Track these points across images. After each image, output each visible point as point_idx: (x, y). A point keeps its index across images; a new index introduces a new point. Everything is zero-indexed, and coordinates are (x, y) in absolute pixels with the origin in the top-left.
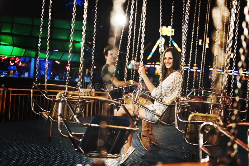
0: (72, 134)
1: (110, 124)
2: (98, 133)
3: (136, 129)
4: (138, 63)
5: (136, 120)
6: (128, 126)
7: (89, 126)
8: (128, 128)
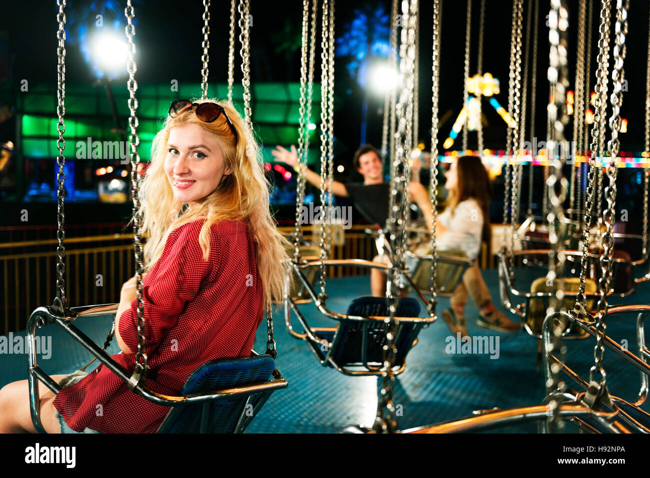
0: (311, 333)
1: (377, 314)
2: (362, 330)
3: (431, 320)
4: (426, 155)
5: (431, 302)
6: (416, 316)
7: (344, 320)
8: (416, 320)
